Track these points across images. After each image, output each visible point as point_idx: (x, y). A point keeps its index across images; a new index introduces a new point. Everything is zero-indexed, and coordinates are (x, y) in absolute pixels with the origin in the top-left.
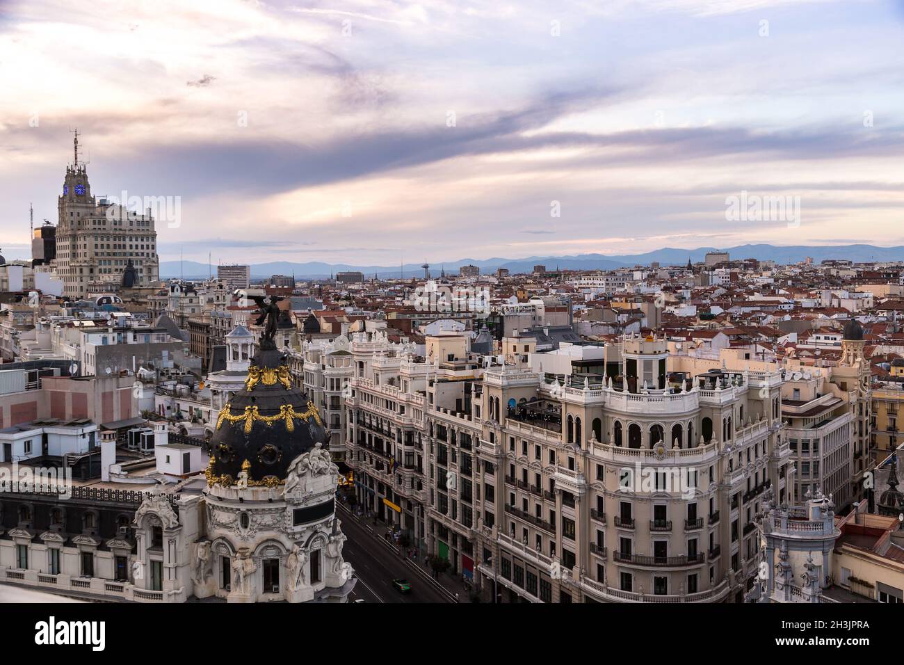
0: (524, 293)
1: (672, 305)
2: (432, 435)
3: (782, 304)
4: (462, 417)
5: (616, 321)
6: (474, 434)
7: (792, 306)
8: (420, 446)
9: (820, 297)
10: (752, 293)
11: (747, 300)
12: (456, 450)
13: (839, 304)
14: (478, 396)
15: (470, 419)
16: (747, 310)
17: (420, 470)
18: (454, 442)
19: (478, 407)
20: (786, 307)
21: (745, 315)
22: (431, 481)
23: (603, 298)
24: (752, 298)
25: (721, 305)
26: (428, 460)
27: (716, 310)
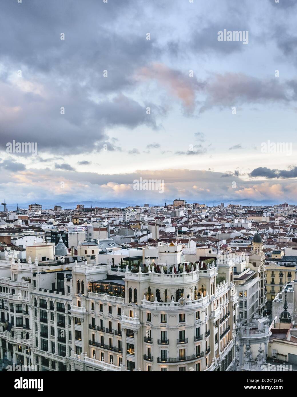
0: (76, 220)
1: (162, 227)
2: (36, 305)
3: (216, 225)
4: (58, 293)
5: (135, 235)
6: (67, 303)
7: (221, 227)
8: (27, 313)
9: (233, 222)
10: (201, 220)
11: (198, 224)
12: (54, 312)
13: (241, 226)
14: (69, 280)
15: (63, 294)
16: (200, 229)
17: (27, 327)
18: (52, 308)
19: (69, 287)
20: (218, 227)
21: (200, 232)
22: (36, 333)
23: (124, 223)
24: (201, 223)
25: (187, 227)
26: (33, 320)
27: (185, 229)
